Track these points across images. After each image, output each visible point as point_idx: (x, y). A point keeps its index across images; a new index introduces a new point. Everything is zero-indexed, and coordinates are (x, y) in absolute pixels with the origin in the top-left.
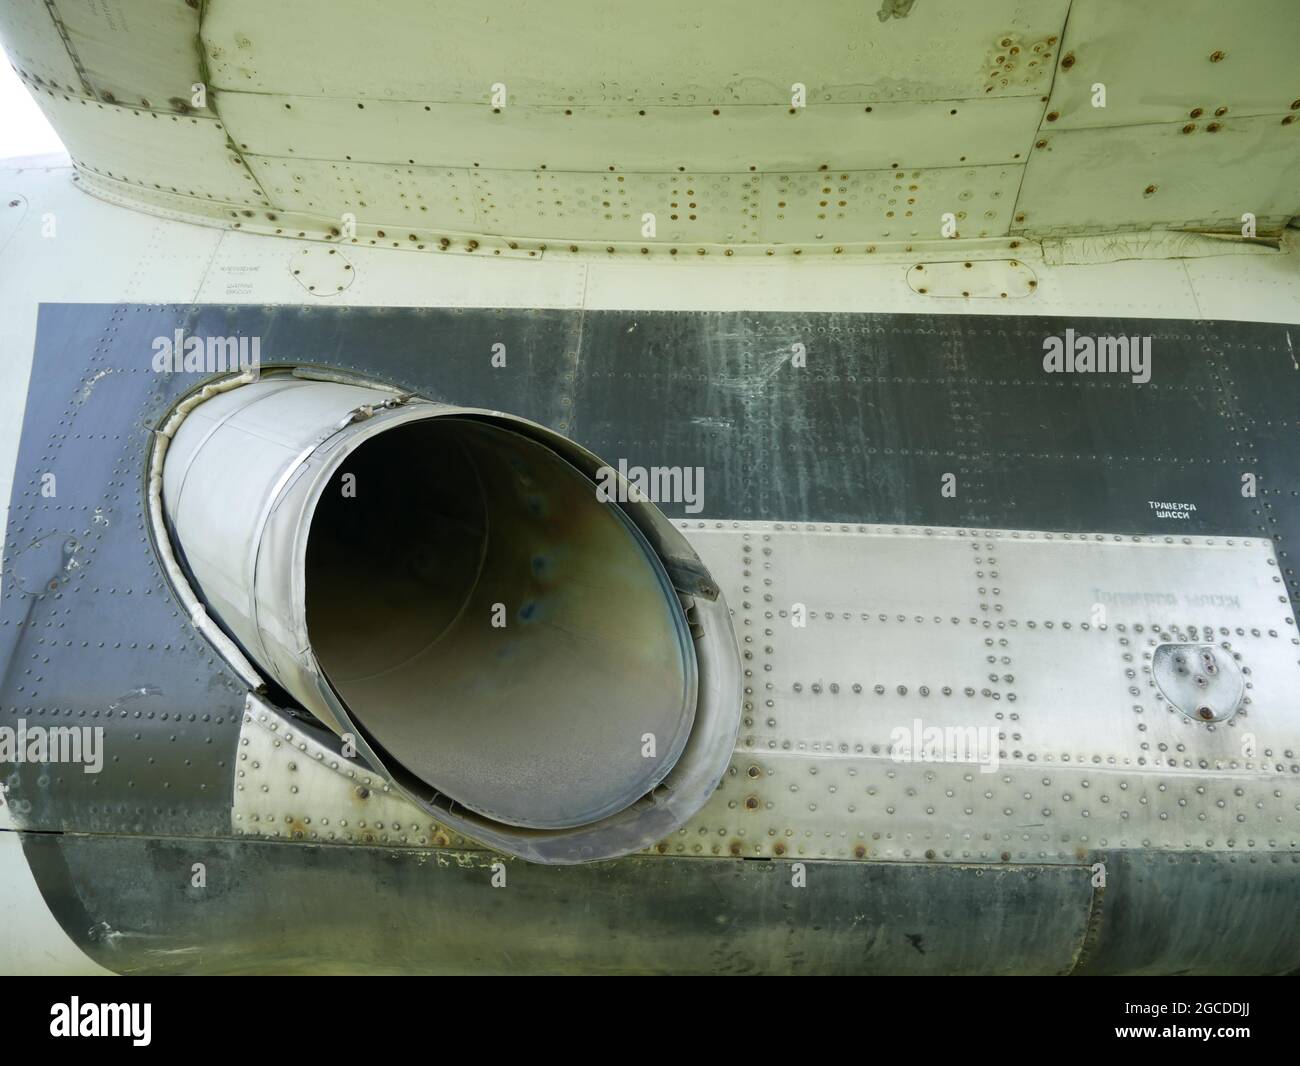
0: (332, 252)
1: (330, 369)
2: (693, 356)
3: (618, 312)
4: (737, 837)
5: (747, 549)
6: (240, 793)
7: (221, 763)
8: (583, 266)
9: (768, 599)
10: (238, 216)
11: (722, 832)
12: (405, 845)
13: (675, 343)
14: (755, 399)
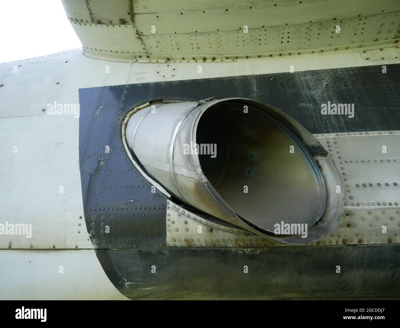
0: (168, 66)
1: (175, 99)
2: (294, 85)
3: (266, 74)
4: (345, 238)
5: (328, 143)
6: (169, 232)
7: (161, 223)
8: (251, 62)
9: (339, 158)
10: (136, 58)
11: (339, 236)
12: (227, 247)
13: (287, 82)
14: (319, 96)
